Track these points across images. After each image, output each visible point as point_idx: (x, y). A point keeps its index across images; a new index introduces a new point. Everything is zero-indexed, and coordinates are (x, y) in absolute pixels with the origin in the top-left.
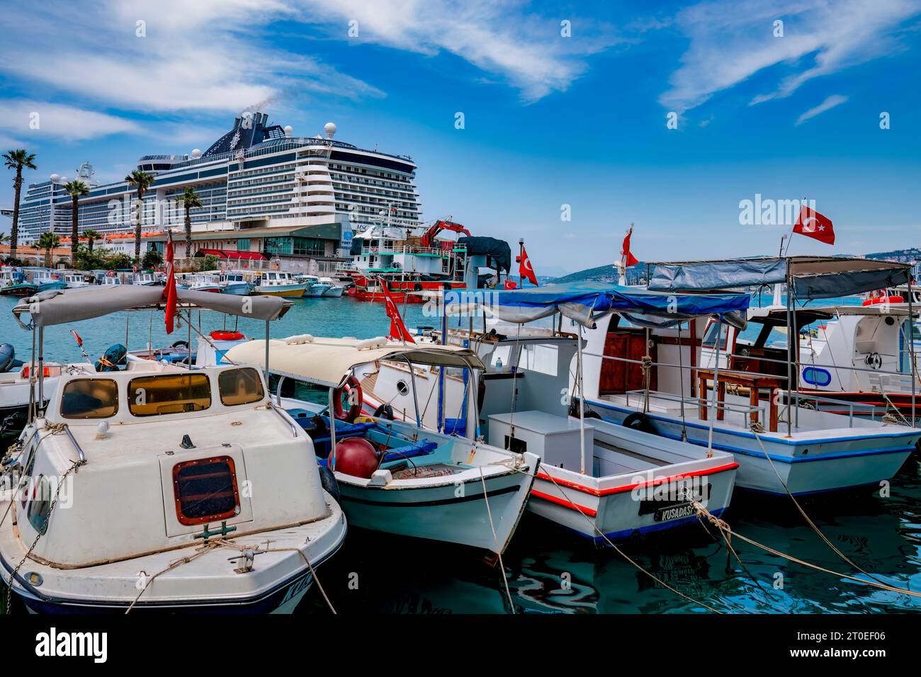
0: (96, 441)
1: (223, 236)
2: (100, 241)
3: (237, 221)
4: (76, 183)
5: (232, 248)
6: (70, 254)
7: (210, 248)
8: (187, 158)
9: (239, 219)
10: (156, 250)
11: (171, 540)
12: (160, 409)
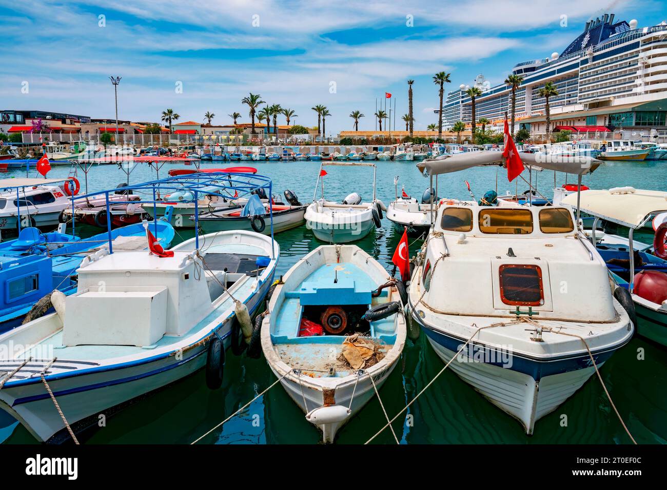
0: (458, 245)
1: (575, 115)
2: (489, 125)
3: (585, 103)
4: (473, 88)
5: (583, 124)
6: (471, 134)
7: (565, 125)
8: (547, 60)
9: (589, 101)
10: (525, 129)
11: (496, 311)
12: (498, 230)
